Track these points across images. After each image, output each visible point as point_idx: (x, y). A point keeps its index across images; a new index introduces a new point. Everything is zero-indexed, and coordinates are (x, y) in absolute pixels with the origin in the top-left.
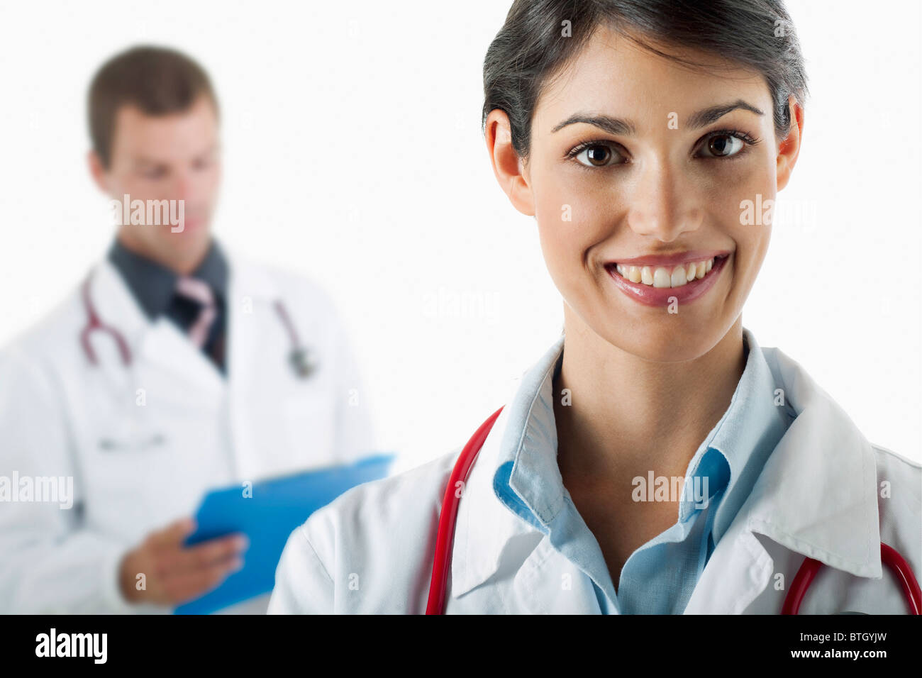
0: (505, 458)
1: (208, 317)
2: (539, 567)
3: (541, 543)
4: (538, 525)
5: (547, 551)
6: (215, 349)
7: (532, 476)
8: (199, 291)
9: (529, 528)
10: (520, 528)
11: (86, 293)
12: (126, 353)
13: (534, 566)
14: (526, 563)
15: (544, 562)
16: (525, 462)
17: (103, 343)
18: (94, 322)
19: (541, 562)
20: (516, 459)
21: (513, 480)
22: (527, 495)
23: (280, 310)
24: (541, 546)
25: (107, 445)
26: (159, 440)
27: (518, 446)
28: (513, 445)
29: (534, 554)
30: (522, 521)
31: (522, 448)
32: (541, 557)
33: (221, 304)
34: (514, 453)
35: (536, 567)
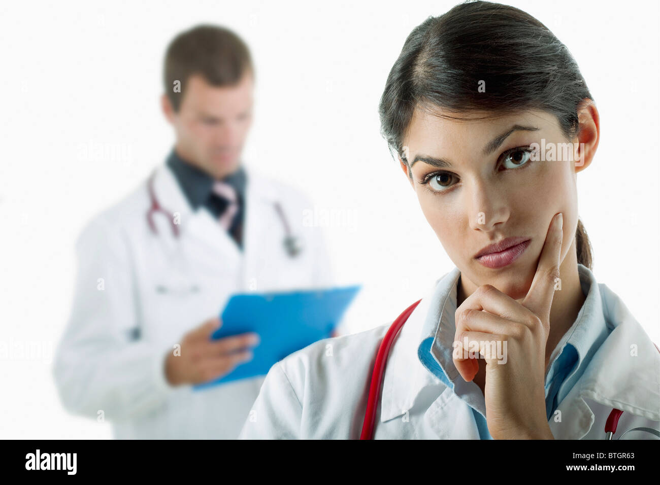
0: (428, 335)
1: (232, 210)
2: (442, 408)
3: (444, 391)
4: (444, 380)
5: (447, 398)
6: (236, 231)
7: (445, 349)
8: (226, 192)
9: (437, 381)
10: (431, 381)
11: (150, 186)
12: (176, 230)
13: (438, 407)
14: (433, 405)
15: (445, 405)
16: (441, 338)
17: (160, 220)
18: (155, 206)
19: (443, 404)
20: (436, 336)
21: (432, 350)
22: (441, 360)
23: (278, 209)
24: (444, 394)
25: (161, 290)
26: (195, 289)
27: (436, 328)
28: (433, 327)
29: (438, 400)
30: (433, 376)
31: (439, 329)
32: (443, 401)
33: (241, 201)
34: (434, 332)
35: (440, 407)
